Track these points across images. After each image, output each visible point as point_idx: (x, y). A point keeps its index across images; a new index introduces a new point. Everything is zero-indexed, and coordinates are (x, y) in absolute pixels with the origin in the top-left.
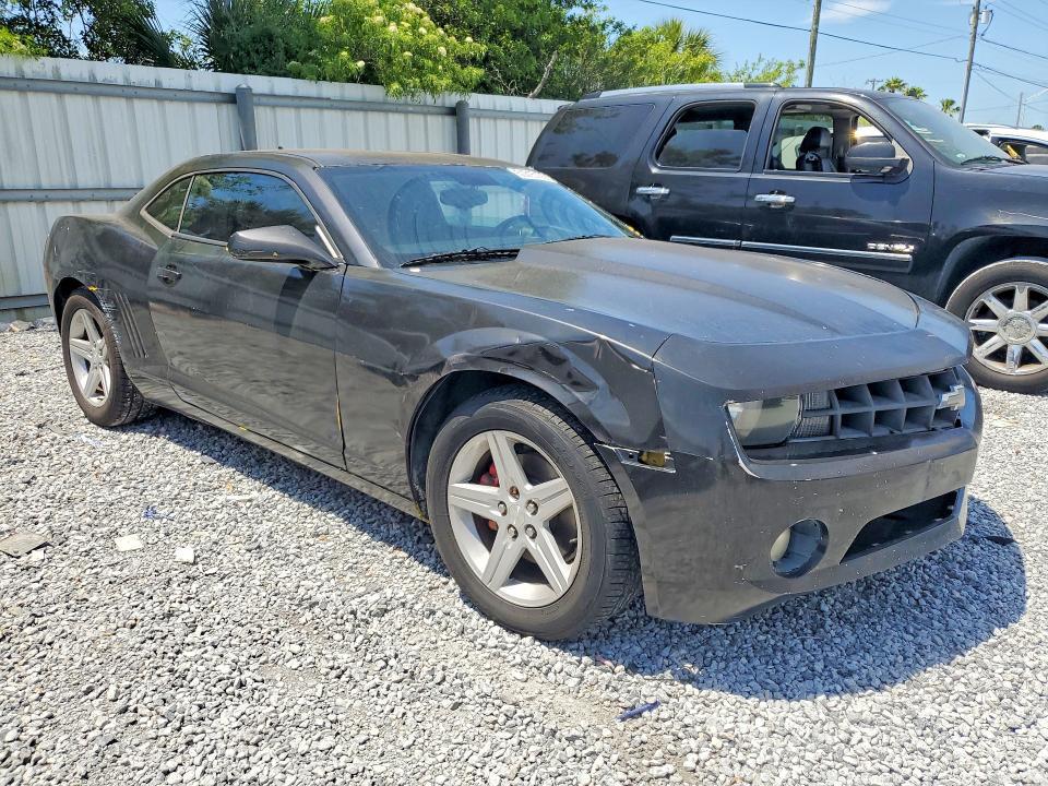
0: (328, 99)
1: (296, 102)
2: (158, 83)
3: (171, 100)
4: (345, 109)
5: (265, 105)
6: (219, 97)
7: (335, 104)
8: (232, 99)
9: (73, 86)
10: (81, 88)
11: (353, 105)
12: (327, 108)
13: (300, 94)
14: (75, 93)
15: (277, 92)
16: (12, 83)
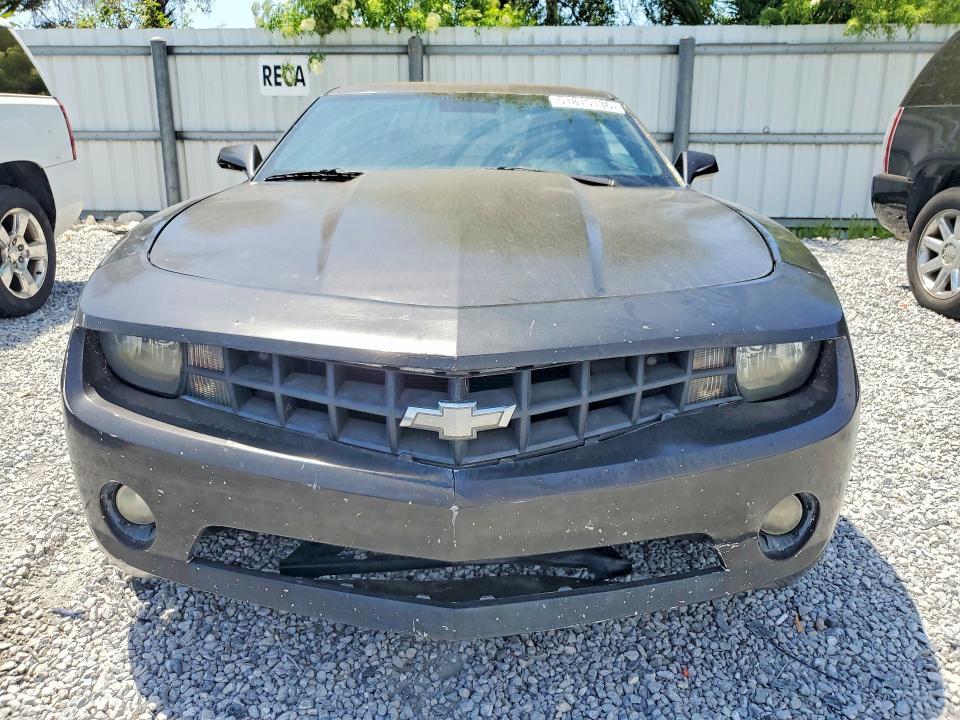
0: (785, 44)
1: (746, 49)
2: (611, 40)
3: (620, 55)
4: (803, 53)
5: (711, 54)
6: (663, 49)
7: (791, 49)
8: (675, 50)
9: (541, 48)
10: (548, 50)
11: (813, 48)
12: (781, 53)
13: (752, 41)
14: (543, 54)
15: (726, 40)
16: (497, 50)
